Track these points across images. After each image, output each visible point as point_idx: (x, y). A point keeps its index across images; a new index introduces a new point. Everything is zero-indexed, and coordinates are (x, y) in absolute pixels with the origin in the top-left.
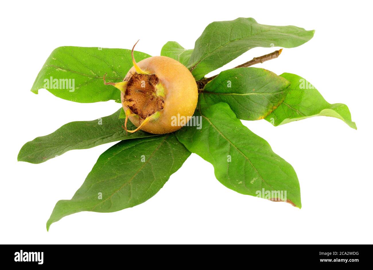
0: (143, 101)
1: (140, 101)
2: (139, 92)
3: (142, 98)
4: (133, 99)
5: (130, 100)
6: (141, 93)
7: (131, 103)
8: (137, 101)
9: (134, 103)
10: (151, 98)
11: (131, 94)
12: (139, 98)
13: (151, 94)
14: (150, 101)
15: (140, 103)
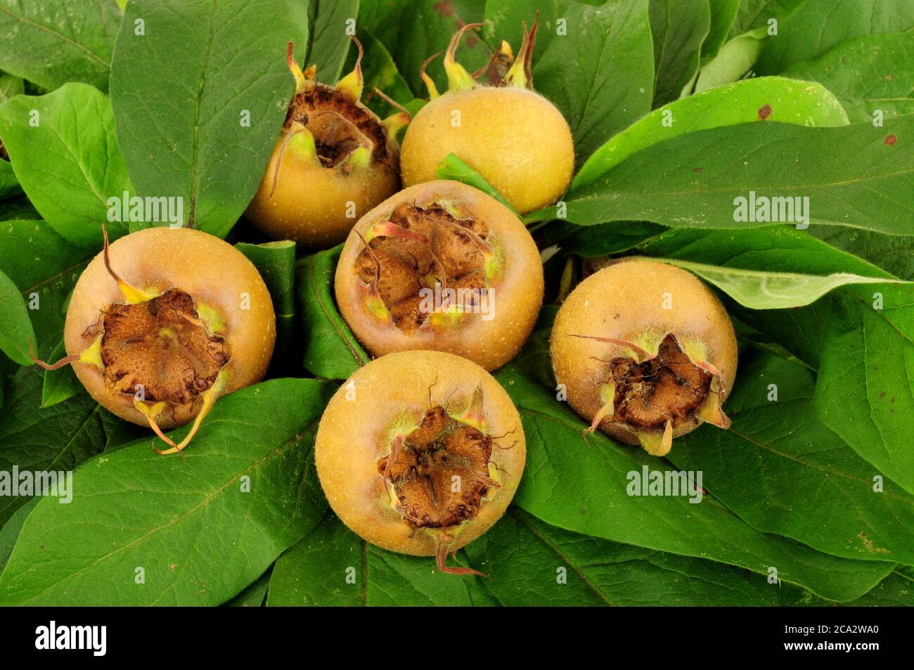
0: (152, 362)
1: (144, 364)
2: (130, 346)
3: (144, 354)
4: (126, 369)
5: (120, 376)
6: (136, 345)
7: (126, 381)
8: (137, 368)
9: (132, 376)
10: (162, 343)
11: (114, 359)
12: (139, 360)
13: (158, 337)
14: (165, 351)
15: (147, 371)
